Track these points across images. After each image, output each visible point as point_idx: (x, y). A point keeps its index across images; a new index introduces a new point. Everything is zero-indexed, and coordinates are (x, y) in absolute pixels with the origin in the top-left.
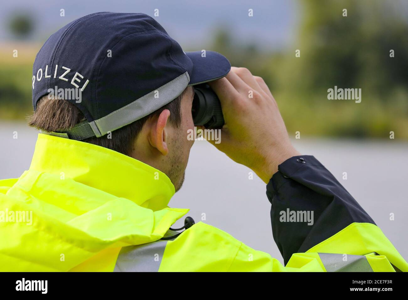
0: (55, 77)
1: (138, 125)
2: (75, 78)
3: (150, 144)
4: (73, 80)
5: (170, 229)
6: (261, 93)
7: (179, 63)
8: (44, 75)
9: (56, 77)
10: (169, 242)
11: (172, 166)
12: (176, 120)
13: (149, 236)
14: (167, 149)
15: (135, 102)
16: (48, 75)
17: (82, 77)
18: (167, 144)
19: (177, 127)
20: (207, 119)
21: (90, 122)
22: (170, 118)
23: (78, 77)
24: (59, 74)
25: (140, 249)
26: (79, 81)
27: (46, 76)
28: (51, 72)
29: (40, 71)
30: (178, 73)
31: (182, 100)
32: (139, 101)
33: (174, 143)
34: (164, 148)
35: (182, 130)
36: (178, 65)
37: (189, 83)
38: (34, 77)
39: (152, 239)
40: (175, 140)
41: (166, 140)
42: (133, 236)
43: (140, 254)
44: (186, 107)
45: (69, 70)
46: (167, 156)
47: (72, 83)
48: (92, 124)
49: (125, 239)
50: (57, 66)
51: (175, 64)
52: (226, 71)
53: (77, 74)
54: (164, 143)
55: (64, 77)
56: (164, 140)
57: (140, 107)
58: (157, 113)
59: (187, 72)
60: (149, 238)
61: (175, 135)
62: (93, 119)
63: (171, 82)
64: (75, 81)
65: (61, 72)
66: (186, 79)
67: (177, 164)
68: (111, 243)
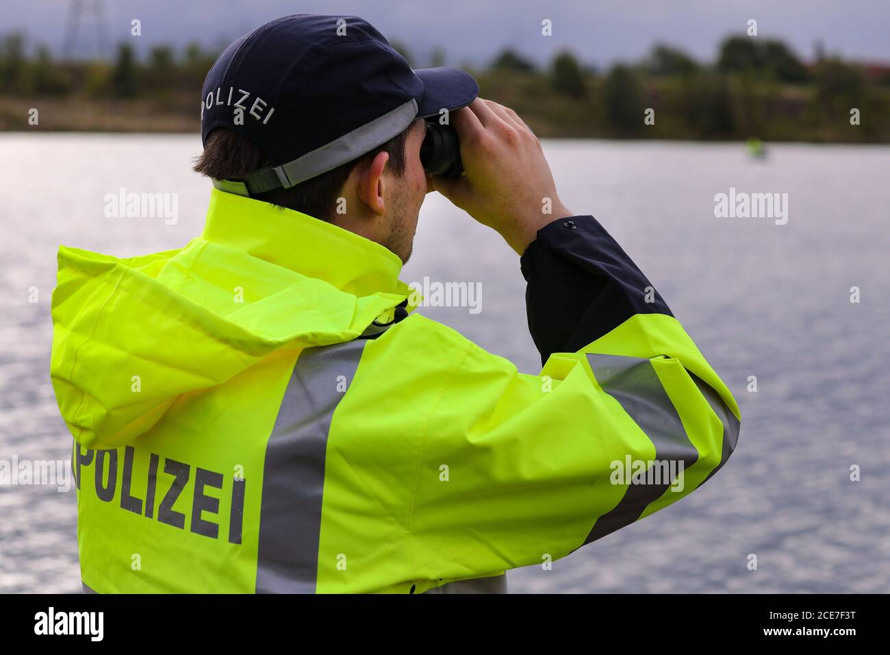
0: (229, 104)
1: (343, 171)
2: (255, 105)
3: (360, 200)
4: (253, 108)
5: (374, 323)
6: (515, 127)
7: (403, 86)
8: (215, 101)
9: (231, 103)
10: (369, 341)
11: (392, 231)
12: (397, 165)
13: (340, 334)
14: (384, 206)
15: (338, 140)
16: (220, 101)
17: (266, 104)
18: (385, 201)
19: (400, 176)
20: (445, 166)
21: (275, 167)
22: (389, 163)
23: (259, 104)
24: (235, 100)
25: (328, 352)
26: (261, 109)
27: (218, 103)
28: (224, 97)
29: (210, 96)
30: (401, 100)
31: (407, 138)
32: (345, 139)
33: (394, 198)
34: (379, 205)
35: (406, 181)
36: (403, 90)
37: (418, 116)
38: (203, 103)
39: (343, 338)
40: (395, 196)
41: (383, 194)
42: (314, 335)
43: (329, 357)
44: (413, 148)
45: (247, 94)
46: (385, 217)
47: (252, 112)
48: (278, 170)
49: (303, 338)
50: (232, 88)
51: (398, 87)
52: (471, 96)
53: (258, 99)
54: (379, 198)
55: (241, 104)
56: (379, 194)
57: (345, 148)
58: (371, 156)
59: (414, 100)
60: (338, 337)
61: (397, 187)
62: (280, 163)
63: (391, 112)
64: (256, 110)
65: (237, 96)
66: (412, 108)
67: (399, 228)
68: (280, 344)
